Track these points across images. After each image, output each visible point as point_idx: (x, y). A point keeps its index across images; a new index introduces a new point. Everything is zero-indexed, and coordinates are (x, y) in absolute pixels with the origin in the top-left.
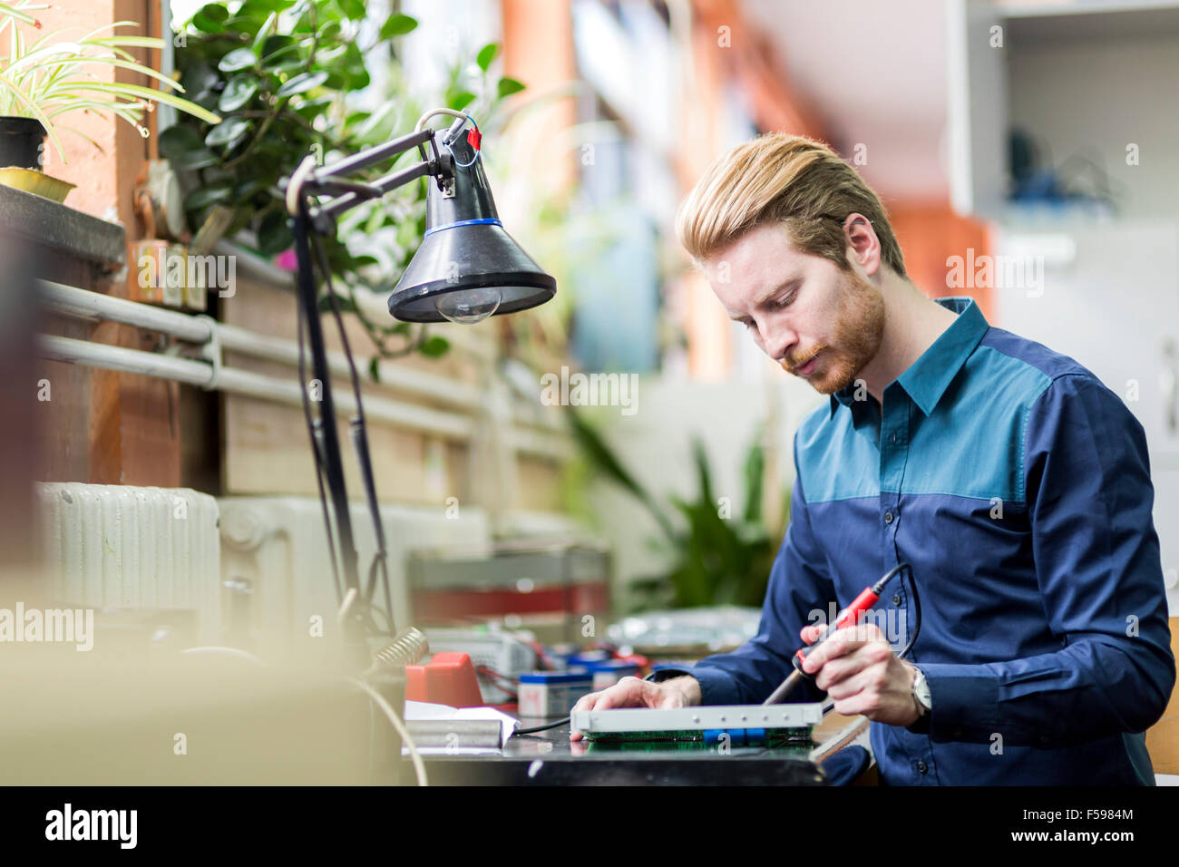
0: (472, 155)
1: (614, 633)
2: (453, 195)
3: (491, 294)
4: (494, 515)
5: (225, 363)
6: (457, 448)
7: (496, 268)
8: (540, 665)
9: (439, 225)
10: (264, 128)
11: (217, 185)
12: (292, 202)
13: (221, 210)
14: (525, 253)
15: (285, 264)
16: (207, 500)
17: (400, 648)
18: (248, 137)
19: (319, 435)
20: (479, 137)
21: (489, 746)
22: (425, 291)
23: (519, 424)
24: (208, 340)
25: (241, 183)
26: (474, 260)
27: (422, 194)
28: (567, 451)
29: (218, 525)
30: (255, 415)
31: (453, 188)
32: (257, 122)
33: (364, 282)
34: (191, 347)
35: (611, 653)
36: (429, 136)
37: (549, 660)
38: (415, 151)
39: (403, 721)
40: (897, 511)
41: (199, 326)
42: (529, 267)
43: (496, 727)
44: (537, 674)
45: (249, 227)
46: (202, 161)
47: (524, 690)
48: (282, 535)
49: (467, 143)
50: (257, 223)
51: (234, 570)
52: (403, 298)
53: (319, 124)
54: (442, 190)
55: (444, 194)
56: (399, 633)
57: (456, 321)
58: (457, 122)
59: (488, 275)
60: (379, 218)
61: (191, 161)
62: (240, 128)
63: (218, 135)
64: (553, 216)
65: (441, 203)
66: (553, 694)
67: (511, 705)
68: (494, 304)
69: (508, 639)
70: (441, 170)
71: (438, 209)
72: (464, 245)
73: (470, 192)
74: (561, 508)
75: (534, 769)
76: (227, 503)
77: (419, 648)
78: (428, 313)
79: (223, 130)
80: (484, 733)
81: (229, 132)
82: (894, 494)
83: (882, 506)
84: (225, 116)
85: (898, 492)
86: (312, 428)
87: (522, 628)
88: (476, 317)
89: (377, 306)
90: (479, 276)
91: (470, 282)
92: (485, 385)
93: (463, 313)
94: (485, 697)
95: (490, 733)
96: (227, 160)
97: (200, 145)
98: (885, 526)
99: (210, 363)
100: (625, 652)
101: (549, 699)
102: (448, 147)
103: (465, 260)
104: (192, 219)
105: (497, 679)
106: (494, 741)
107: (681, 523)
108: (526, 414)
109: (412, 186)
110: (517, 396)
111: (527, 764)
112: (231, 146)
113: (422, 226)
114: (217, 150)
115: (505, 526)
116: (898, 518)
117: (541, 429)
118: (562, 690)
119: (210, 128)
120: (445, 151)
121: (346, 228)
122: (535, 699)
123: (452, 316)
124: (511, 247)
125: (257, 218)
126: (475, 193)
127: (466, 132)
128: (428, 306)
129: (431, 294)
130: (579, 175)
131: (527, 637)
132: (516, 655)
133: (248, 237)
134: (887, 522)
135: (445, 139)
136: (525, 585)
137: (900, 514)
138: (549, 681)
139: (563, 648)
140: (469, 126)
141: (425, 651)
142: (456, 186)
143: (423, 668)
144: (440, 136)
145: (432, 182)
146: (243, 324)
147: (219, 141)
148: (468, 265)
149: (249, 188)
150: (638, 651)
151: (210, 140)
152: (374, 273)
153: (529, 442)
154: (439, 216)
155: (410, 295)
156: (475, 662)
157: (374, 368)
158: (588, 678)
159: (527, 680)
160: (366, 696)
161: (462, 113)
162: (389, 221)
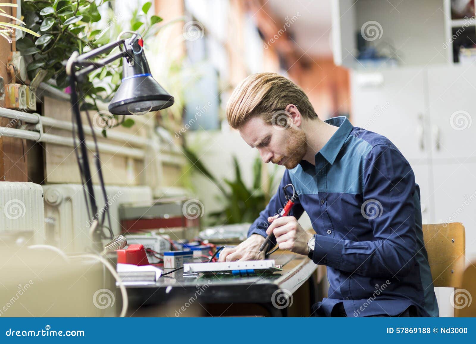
0: (140, 49)
1: (202, 234)
2: (133, 65)
3: (148, 104)
4: (153, 189)
5: (44, 132)
6: (139, 161)
7: (150, 93)
8: (172, 248)
9: (128, 76)
10: (58, 38)
11: (40, 61)
12: (68, 70)
13: (41, 71)
14: (161, 87)
15: (67, 92)
16: (38, 186)
17: (116, 243)
18: (52, 42)
19: (81, 161)
20: (142, 42)
21: (151, 281)
22: (123, 103)
23: (163, 152)
24: (38, 123)
25: (50, 60)
26: (142, 90)
27: (121, 64)
28: (183, 161)
29: (43, 196)
30: (57, 151)
31: (133, 62)
32: (55, 35)
33: (100, 98)
34: (31, 126)
35: (200, 243)
36: (123, 42)
37: (176, 245)
38: (117, 47)
39: (117, 272)
40: (326, 199)
41: (34, 117)
42: (163, 93)
43: (153, 274)
44: (170, 252)
45: (53, 77)
46: (34, 51)
47: (165, 258)
48: (69, 199)
49: (138, 44)
50: (56, 76)
51: (50, 214)
52: (114, 105)
53: (80, 36)
54: (128, 63)
55: (130, 64)
56: (115, 237)
57: (135, 114)
58: (134, 36)
59: (147, 96)
60: (104, 73)
61: (29, 52)
62: (48, 38)
63: (40, 41)
64: (176, 68)
65: (128, 67)
66: (177, 260)
67: (161, 264)
68: (150, 107)
69: (159, 238)
70: (128, 55)
71: (127, 71)
72: (138, 84)
73: (140, 63)
74: (181, 185)
75: (168, 290)
76: (46, 187)
77: (123, 243)
78: (124, 111)
79: (42, 39)
80: (148, 276)
81: (44, 40)
82: (324, 193)
83: (319, 198)
84: (42, 33)
85: (325, 192)
86: (78, 159)
87: (165, 234)
88: (144, 112)
89: (104, 107)
90: (143, 97)
91: (140, 99)
92: (149, 137)
93: (138, 111)
94: (150, 261)
95: (151, 276)
96: (43, 51)
97: (33, 45)
98: (321, 205)
99: (39, 132)
100: (206, 242)
101: (175, 261)
102: (130, 46)
103: (138, 90)
104: (30, 74)
105: (155, 253)
106: (153, 279)
107: (229, 190)
108: (166, 148)
109: (117, 61)
110: (162, 141)
111: (165, 288)
112: (45, 45)
113: (121, 76)
114: (39, 47)
115: (158, 194)
116: (326, 202)
117: (173, 154)
118: (181, 258)
119: (37, 38)
120: (130, 47)
121: (92, 77)
122: (170, 262)
123: (133, 112)
124: (156, 85)
125: (56, 74)
126: (142, 64)
127: (138, 40)
128: (124, 109)
129: (125, 104)
130: (186, 52)
131: (167, 237)
132: (163, 244)
133: (53, 81)
134: (322, 203)
135: (129, 43)
136: (167, 216)
137: (327, 200)
138: (175, 254)
139: (181, 241)
140: (139, 38)
141: (126, 244)
142: (134, 61)
143: (124, 251)
144: (128, 41)
145: (125, 60)
146: (51, 116)
147: (40, 43)
148: (139, 93)
149: (53, 62)
150: (210, 242)
151: (36, 43)
152: (103, 94)
153: (168, 158)
154: (127, 73)
155: (117, 105)
156: (146, 247)
157: (104, 132)
158: (191, 253)
159: (167, 254)
160: (101, 263)
161: (136, 32)
162: (109, 74)
